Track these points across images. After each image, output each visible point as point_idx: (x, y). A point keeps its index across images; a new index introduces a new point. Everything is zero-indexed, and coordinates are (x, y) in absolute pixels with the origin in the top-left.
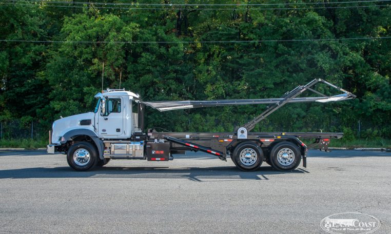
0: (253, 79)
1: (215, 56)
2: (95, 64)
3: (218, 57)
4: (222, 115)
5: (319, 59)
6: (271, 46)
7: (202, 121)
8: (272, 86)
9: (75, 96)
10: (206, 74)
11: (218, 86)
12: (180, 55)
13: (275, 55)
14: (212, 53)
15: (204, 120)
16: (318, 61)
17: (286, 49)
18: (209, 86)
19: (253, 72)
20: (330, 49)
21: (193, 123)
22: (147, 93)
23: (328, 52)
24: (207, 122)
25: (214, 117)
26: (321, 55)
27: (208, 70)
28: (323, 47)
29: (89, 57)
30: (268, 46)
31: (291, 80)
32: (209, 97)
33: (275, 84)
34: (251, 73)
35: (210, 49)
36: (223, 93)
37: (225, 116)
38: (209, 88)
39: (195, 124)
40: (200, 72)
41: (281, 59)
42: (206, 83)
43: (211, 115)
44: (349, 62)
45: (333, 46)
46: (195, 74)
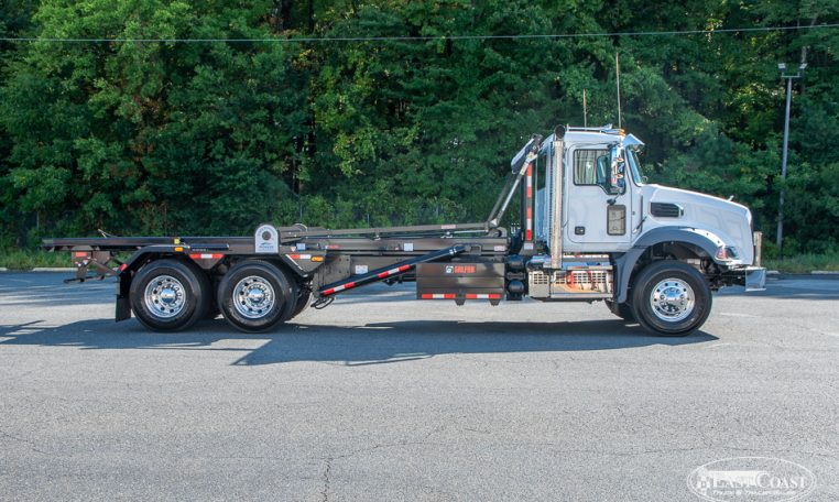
0: (434, 123)
1: (358, 73)
2: (100, 89)
3: (362, 75)
4: (369, 197)
5: (569, 79)
6: (469, 52)
7: (325, 212)
8: (473, 137)
9: (58, 158)
10: (334, 112)
11: (361, 138)
12: (275, 72)
13: (478, 72)
14: (350, 67)
15: (331, 209)
16: (568, 84)
17: (501, 58)
18: (342, 136)
19: (433, 108)
20: (594, 58)
21: (306, 215)
22: (210, 150)
23: (590, 64)
24: (336, 212)
25: (350, 203)
26: (575, 71)
27: (337, 104)
28: (581, 55)
29: (87, 74)
30: (463, 51)
31: (512, 124)
32: (342, 160)
33: (479, 133)
34: (428, 109)
35: (346, 58)
36: (370, 151)
37: (374, 201)
38: (342, 141)
39: (311, 216)
40: (324, 107)
41: (490, 79)
42: (335, 131)
43: (346, 199)
44: (630, 87)
45: (601, 53)
46: (314, 113)
